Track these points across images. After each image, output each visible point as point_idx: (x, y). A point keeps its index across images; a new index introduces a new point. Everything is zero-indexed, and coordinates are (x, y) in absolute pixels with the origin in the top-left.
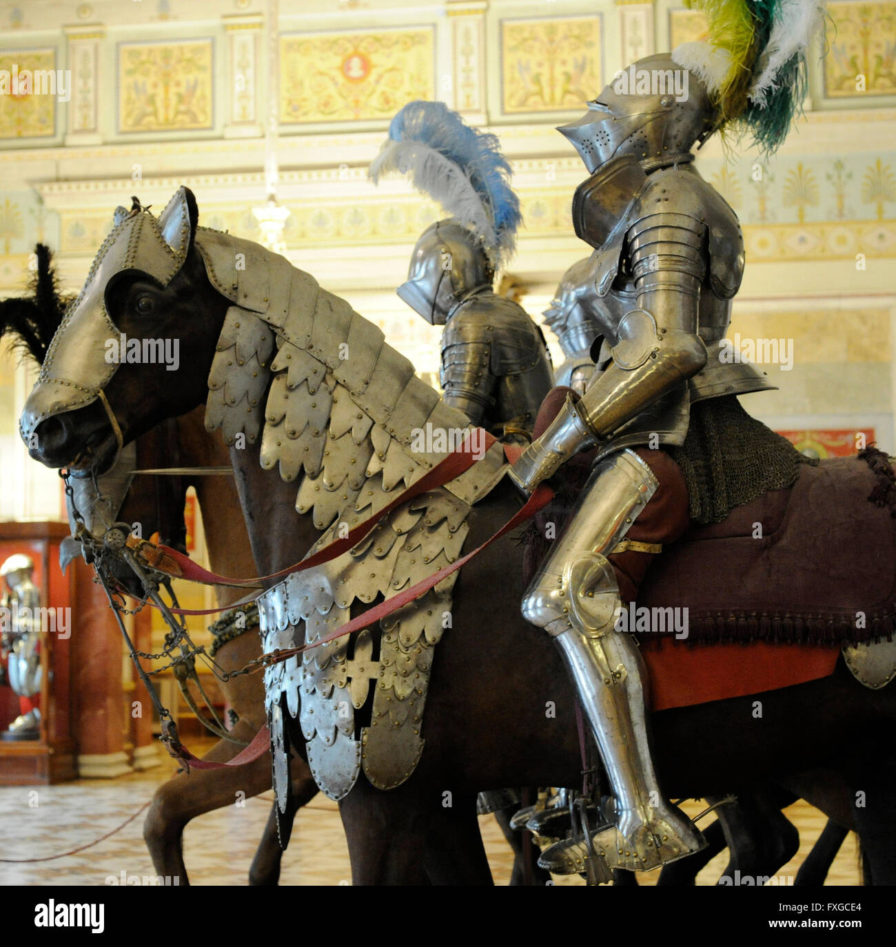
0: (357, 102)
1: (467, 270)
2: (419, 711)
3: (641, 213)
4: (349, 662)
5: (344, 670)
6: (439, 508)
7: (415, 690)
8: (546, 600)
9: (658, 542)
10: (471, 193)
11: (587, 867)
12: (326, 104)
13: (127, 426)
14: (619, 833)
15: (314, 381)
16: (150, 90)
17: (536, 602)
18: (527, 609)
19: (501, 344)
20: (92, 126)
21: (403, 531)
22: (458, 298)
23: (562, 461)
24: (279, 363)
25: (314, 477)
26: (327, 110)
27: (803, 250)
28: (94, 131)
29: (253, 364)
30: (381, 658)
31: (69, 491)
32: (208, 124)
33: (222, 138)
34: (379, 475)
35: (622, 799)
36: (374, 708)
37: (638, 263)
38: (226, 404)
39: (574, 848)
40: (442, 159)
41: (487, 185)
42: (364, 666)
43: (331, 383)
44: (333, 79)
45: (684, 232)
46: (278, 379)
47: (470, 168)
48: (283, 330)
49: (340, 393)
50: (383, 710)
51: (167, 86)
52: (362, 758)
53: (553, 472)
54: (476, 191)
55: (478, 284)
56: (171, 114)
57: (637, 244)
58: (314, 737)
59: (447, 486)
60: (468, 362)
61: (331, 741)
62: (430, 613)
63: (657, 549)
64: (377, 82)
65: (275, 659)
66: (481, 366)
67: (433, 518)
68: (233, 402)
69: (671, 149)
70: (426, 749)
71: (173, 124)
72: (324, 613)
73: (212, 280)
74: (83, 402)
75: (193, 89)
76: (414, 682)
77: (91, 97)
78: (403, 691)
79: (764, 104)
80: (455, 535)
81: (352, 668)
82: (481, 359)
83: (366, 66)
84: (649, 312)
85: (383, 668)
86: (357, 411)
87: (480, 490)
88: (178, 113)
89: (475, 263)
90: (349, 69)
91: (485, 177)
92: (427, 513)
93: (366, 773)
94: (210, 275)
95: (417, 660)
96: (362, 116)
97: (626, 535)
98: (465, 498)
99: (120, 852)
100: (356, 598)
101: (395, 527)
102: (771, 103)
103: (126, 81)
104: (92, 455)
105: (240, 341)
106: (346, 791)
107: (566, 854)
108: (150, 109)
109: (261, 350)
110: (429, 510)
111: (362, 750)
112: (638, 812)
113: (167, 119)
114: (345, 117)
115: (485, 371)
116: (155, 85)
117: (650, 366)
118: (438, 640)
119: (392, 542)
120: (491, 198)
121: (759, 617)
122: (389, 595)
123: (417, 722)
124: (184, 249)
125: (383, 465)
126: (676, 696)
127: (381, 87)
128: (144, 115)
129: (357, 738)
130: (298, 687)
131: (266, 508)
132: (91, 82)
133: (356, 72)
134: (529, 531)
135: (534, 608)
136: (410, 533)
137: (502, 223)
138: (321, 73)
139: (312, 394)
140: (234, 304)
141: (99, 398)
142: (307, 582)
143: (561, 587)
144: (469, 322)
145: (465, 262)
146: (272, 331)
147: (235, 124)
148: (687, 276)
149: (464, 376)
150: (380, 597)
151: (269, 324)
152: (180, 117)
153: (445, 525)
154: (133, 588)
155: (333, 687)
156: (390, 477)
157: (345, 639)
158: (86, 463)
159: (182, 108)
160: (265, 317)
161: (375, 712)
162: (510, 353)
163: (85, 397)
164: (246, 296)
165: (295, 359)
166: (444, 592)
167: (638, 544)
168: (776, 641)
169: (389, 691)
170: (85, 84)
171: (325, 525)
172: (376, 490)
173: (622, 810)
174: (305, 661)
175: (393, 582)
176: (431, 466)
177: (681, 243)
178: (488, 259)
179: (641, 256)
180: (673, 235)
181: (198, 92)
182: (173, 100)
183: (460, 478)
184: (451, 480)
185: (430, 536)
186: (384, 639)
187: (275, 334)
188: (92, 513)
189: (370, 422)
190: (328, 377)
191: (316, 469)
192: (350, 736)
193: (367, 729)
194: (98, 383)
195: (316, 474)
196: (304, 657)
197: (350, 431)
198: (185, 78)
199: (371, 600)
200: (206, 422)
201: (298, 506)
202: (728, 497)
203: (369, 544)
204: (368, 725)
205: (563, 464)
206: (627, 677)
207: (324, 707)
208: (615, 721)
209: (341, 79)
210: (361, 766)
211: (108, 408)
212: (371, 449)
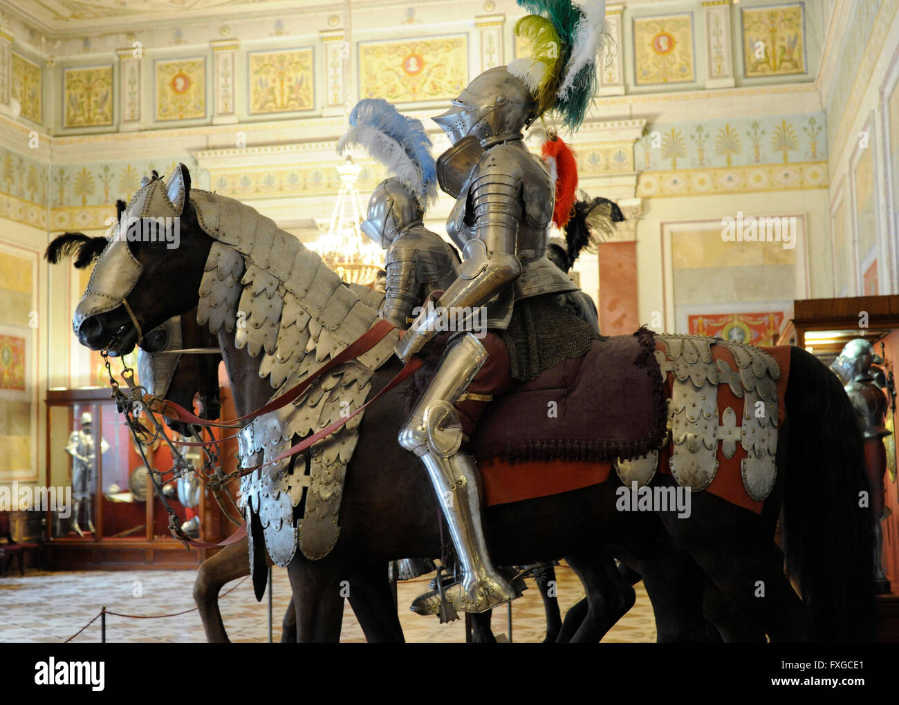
0: (414, 89)
1: (405, 211)
2: (337, 508)
3: (480, 174)
4: (290, 476)
5: (287, 481)
6: (351, 374)
7: (333, 494)
8: (415, 433)
9: (488, 394)
10: (406, 159)
11: (441, 610)
12: (393, 91)
13: (144, 322)
14: (462, 588)
15: (271, 290)
16: (271, 84)
17: (408, 434)
18: (402, 440)
19: (424, 262)
20: (231, 111)
21: (328, 389)
22: (399, 231)
23: (426, 341)
24: (247, 278)
25: (271, 353)
26: (394, 95)
27: (731, 186)
28: (232, 114)
29: (230, 280)
30: (311, 473)
31: (108, 366)
32: (311, 107)
33: (320, 117)
34: (314, 351)
35: (465, 566)
36: (306, 507)
37: (477, 207)
38: (211, 306)
39: (433, 598)
40: (385, 137)
41: (417, 153)
42: (300, 478)
43: (283, 291)
44: (397, 73)
45: (506, 187)
46: (247, 289)
47: (405, 143)
48: (250, 257)
49: (288, 297)
50: (312, 508)
51: (282, 81)
52: (298, 539)
53: (420, 348)
54: (410, 158)
55: (412, 221)
56: (285, 101)
57: (476, 195)
58: (268, 526)
59: (359, 359)
60: (402, 273)
61: (279, 528)
62: (344, 443)
63: (488, 398)
64: (428, 74)
65: (240, 474)
66: (410, 277)
67: (348, 379)
68: (216, 305)
69: (505, 130)
70: (342, 533)
71: (287, 107)
72: (276, 443)
73: (201, 224)
74: (112, 307)
75: (300, 84)
76: (332, 488)
77: (230, 90)
78: (326, 495)
79: (567, 99)
80: (361, 391)
81: (292, 480)
82: (410, 272)
83: (420, 63)
84: (482, 240)
85: (312, 480)
86: (299, 309)
87: (380, 361)
88: (290, 99)
89: (411, 207)
90: (409, 66)
91: (415, 150)
92: (344, 377)
93: (301, 549)
94: (200, 221)
95: (335, 474)
96: (418, 99)
97: (466, 389)
98: (371, 367)
99: (243, 614)
100: (295, 433)
101: (323, 386)
102: (572, 98)
103: (253, 78)
104: (120, 342)
105: (220, 264)
106: (289, 561)
107: (427, 602)
108: (271, 98)
109: (235, 270)
110: (345, 374)
111: (298, 534)
112: (475, 573)
113: (282, 104)
114: (406, 100)
115: (413, 280)
116: (274, 81)
117: (483, 277)
118: (348, 461)
119: (320, 397)
120: (420, 163)
121: (556, 443)
122: (317, 430)
123: (335, 515)
124: (181, 205)
125: (316, 345)
126: (501, 497)
127: (431, 79)
128: (267, 102)
129: (295, 526)
130: (259, 493)
131: (242, 375)
132: (230, 80)
133: (413, 68)
134: (410, 388)
135: (407, 439)
136: (333, 390)
137: (427, 180)
138: (389, 70)
139: (270, 298)
140: (216, 240)
141: (123, 305)
142: (265, 423)
143: (422, 425)
144: (401, 247)
145: (403, 206)
146: (242, 257)
147: (330, 106)
148: (509, 216)
149: (399, 283)
150: (311, 432)
151: (240, 253)
152: (291, 103)
153: (356, 384)
154: (183, 430)
155: (279, 493)
156: (320, 353)
157: (288, 460)
158: (116, 347)
159: (293, 96)
160: (237, 248)
161: (307, 509)
162: (430, 267)
163: (114, 303)
164: (224, 235)
165: (258, 276)
166: (352, 429)
167: (474, 395)
168: (568, 458)
169: (316, 495)
170: (226, 81)
171: (278, 385)
172: (311, 362)
173: (465, 572)
174: (263, 476)
175: (320, 422)
176: (348, 345)
177: (504, 194)
178: (419, 204)
179: (479, 202)
180: (498, 189)
181: (304, 85)
182: (287, 91)
183: (367, 353)
184: (361, 355)
185: (346, 391)
186: (313, 461)
187: (244, 260)
188: (154, 380)
189: (308, 317)
190: (280, 287)
191: (272, 349)
192: (290, 524)
193: (301, 520)
194: (122, 294)
195: (272, 351)
196: (262, 473)
197: (295, 323)
198: (294, 75)
199: (306, 434)
200: (198, 319)
201: (260, 373)
202: (540, 363)
203: (305, 398)
204: (302, 518)
205: (427, 343)
206: (466, 484)
207: (274, 506)
208: (459, 512)
209: (403, 73)
210: (298, 545)
211: (129, 310)
212: (309, 335)
